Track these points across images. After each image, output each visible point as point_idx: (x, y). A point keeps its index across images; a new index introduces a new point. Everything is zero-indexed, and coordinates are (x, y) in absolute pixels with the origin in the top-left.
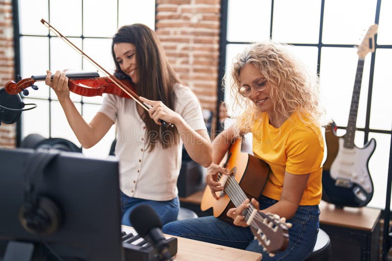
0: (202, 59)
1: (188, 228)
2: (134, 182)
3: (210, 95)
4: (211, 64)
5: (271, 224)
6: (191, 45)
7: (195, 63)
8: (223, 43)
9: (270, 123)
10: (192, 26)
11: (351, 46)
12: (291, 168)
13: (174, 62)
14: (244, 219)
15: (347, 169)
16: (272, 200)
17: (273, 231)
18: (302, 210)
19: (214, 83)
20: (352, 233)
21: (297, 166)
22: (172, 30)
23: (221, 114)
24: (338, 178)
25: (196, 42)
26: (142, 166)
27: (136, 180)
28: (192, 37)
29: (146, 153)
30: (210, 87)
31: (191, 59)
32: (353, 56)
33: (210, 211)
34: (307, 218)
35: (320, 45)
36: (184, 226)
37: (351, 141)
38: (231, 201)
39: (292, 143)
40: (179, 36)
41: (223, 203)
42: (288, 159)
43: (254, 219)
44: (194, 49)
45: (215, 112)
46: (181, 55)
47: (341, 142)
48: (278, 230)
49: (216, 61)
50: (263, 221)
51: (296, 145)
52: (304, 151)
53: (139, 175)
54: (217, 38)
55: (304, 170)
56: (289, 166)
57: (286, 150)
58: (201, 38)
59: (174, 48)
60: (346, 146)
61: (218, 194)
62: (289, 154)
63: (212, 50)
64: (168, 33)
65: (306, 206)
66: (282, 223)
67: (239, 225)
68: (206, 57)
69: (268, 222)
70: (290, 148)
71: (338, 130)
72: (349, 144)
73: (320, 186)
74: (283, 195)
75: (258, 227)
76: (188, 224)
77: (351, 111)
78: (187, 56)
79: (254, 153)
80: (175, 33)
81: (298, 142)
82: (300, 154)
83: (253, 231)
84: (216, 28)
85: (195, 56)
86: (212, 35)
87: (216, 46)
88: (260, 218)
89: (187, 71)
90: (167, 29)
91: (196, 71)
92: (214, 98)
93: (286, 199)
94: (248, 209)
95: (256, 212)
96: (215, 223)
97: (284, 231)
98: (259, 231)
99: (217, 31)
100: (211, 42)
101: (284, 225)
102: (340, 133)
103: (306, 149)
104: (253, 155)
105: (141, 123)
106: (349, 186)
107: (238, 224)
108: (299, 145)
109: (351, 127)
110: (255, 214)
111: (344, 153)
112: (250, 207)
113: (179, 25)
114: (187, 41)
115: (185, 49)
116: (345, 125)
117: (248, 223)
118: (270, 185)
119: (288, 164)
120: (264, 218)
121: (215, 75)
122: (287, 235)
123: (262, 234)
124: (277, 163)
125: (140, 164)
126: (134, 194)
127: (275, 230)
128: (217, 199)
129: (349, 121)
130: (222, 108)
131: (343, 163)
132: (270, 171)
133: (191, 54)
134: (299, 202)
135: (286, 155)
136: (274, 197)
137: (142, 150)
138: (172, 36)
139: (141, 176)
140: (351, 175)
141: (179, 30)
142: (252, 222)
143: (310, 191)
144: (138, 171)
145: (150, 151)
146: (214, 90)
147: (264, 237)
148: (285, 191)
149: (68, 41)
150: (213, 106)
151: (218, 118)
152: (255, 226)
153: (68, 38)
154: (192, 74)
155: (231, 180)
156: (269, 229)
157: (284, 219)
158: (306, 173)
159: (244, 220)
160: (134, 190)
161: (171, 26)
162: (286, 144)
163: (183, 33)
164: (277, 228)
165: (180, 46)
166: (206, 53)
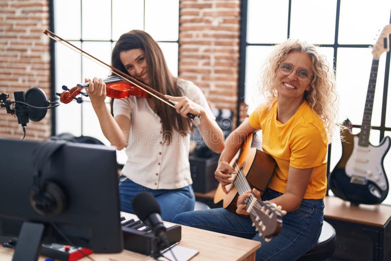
0: (223, 61)
1: (198, 219)
2: (157, 174)
3: (231, 95)
4: (231, 65)
5: (268, 211)
6: (213, 47)
7: (217, 64)
8: (243, 44)
9: (277, 119)
10: (213, 28)
11: (366, 46)
12: (295, 162)
13: (196, 64)
14: (245, 207)
15: (362, 167)
16: (278, 193)
17: (268, 218)
18: (306, 203)
19: (234, 84)
20: (364, 229)
21: (301, 160)
22: (194, 33)
23: (241, 113)
24: (353, 176)
25: (217, 44)
26: (162, 159)
27: (158, 173)
28: (213, 40)
29: (165, 146)
30: (231, 87)
31: (213, 61)
32: (367, 56)
33: (221, 204)
34: (311, 211)
35: (336, 46)
36: (194, 217)
37: (366, 139)
38: (238, 193)
39: (295, 138)
40: (201, 39)
41: (232, 195)
42: (292, 153)
43: (254, 207)
44: (215, 51)
45: (235, 111)
46: (203, 57)
47: (356, 140)
48: (273, 217)
49: (236, 63)
50: (261, 209)
51: (299, 141)
52: (307, 146)
53: (161, 167)
54: (237, 40)
55: (306, 164)
56: (292, 161)
57: (290, 145)
58: (221, 40)
59: (196, 50)
60: (360, 144)
61: (228, 187)
62: (293, 149)
63: (232, 52)
64: (190, 36)
65: (310, 200)
66: (277, 210)
67: (242, 213)
68: (227, 58)
69: (265, 210)
70: (294, 143)
71: (354, 129)
72: (364, 142)
73: (324, 181)
74: (287, 188)
75: (256, 214)
76: (198, 214)
77: (365, 109)
78: (209, 58)
79: (263, 149)
80: (197, 36)
81: (300, 137)
82: (302, 149)
83: (252, 218)
84: (236, 31)
85: (216, 58)
86: (232, 37)
87: (236, 48)
88: (259, 206)
89: (209, 72)
90: (189, 32)
91: (217, 72)
92: (234, 98)
93: (290, 192)
94: (250, 198)
95: (256, 201)
96: (224, 215)
97: (278, 217)
98: (258, 218)
99: (237, 33)
100: (231, 44)
101: (279, 212)
102: (356, 131)
103: (309, 144)
104: (262, 150)
105: (156, 118)
106: (364, 183)
107: (240, 212)
108: (301, 141)
109: (366, 125)
110: (254, 203)
111: (358, 150)
112: (251, 196)
113: (201, 29)
114: (209, 43)
115: (207, 51)
116: (360, 123)
117: (248, 211)
118: (276, 178)
119: (291, 159)
120: (262, 206)
121: (236, 76)
122: (281, 221)
123: (259, 221)
124: (282, 158)
125: (161, 156)
126: (158, 187)
127: (271, 216)
128: (227, 193)
129: (363, 120)
130: (242, 108)
131: (358, 161)
132: (277, 166)
133: (212, 55)
134: (303, 195)
135: (290, 150)
136: (280, 190)
137: (161, 143)
138: (194, 39)
139: (162, 168)
140: (366, 173)
141: (201, 33)
142: (252, 210)
143: (314, 186)
144: (159, 164)
145: (168, 144)
146: (234, 91)
147: (261, 223)
148: (289, 185)
149: (70, 44)
150: (234, 106)
151: (238, 117)
152: (255, 214)
153: (70, 42)
154: (213, 75)
155: (240, 174)
156: (266, 216)
157: (280, 207)
158: (310, 167)
159: (245, 209)
160: (157, 182)
161: (194, 29)
162: (289, 140)
163: (205, 36)
164: (272, 215)
165: (202, 48)
166: (226, 54)
